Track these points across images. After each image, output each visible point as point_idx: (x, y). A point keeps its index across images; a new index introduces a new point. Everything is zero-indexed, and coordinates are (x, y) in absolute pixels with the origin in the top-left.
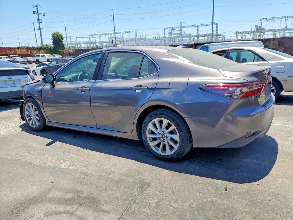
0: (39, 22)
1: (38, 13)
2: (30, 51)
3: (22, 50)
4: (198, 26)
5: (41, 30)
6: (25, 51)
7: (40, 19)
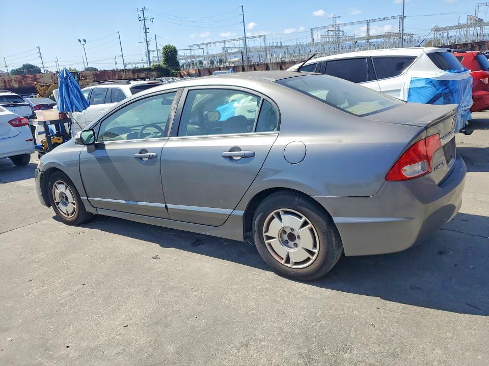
0: (146, 33)
1: (144, 20)
2: (136, 74)
3: (128, 74)
4: (368, 22)
5: (149, 43)
6: (131, 74)
7: (147, 27)
